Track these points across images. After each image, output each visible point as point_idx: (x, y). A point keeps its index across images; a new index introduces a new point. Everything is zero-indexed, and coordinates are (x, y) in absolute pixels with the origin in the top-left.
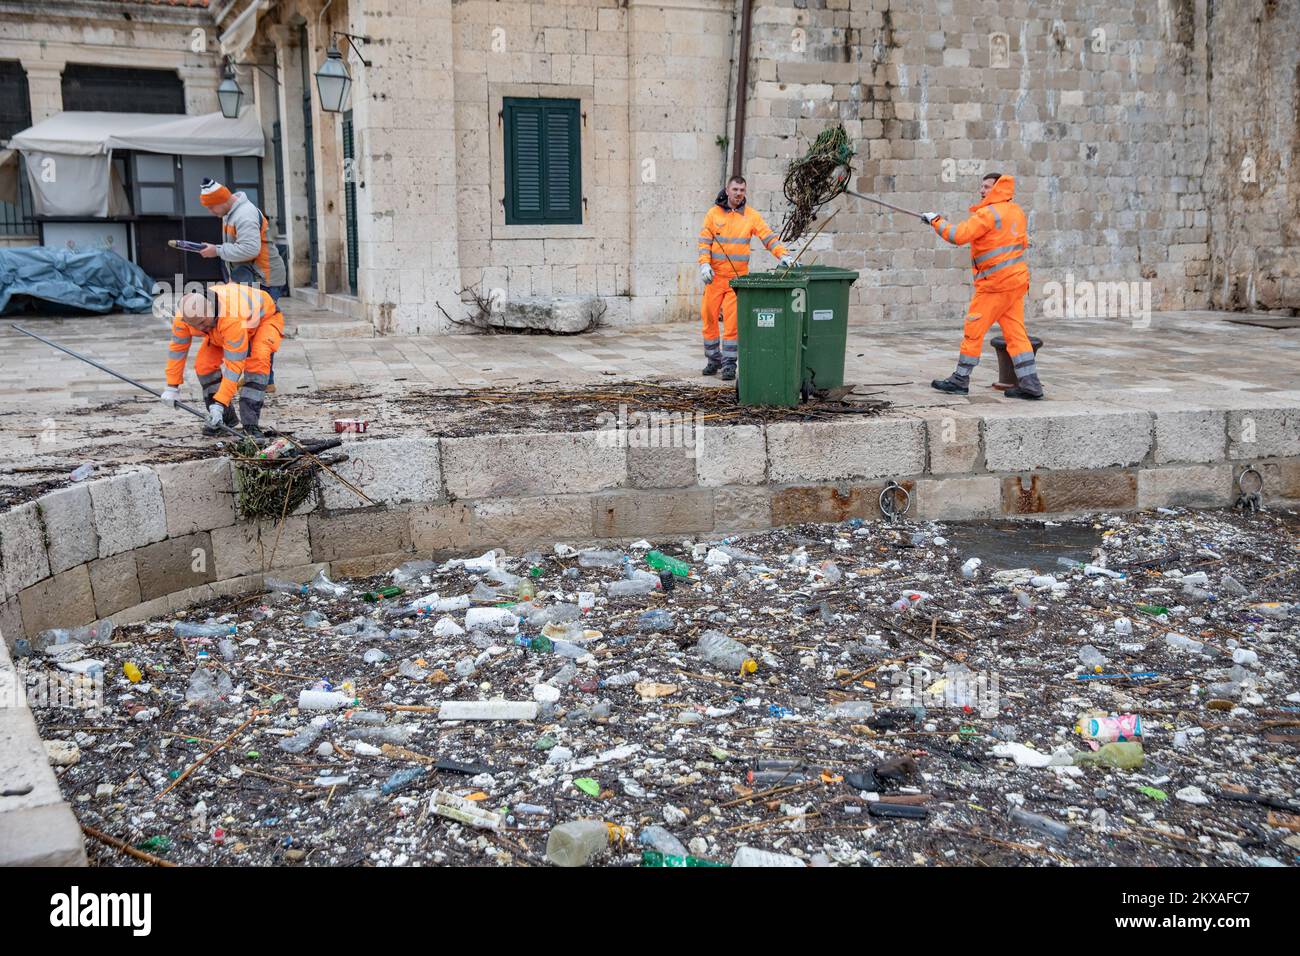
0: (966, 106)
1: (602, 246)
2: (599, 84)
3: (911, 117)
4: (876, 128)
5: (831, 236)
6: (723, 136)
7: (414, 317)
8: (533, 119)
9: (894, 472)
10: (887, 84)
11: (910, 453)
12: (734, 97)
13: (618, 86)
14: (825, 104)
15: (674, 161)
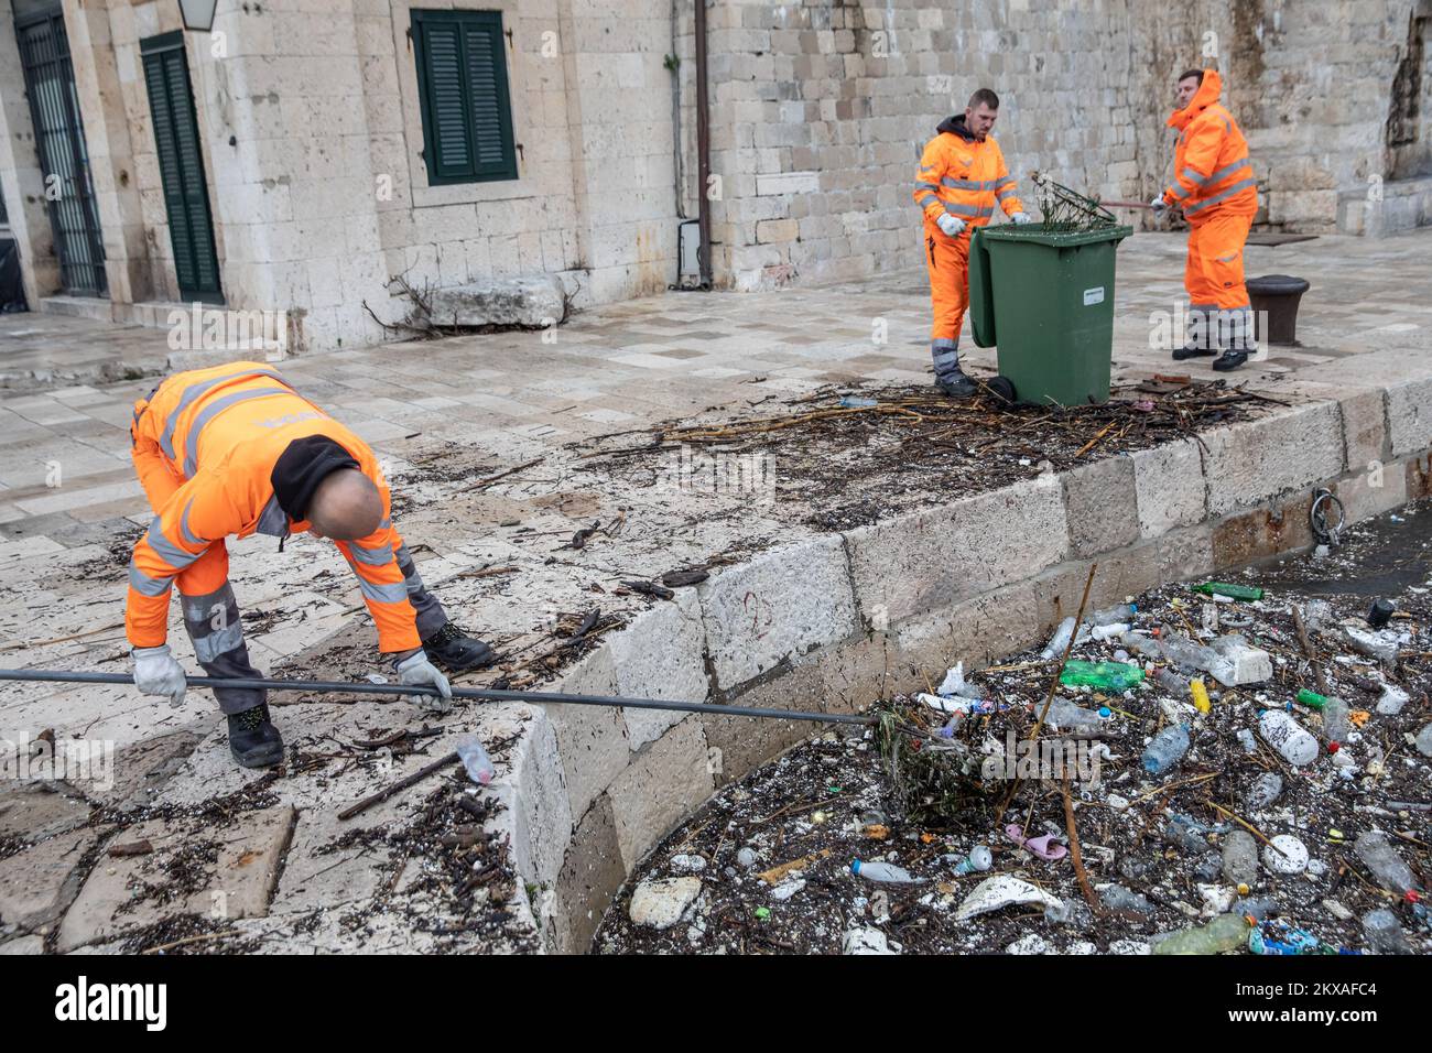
0: (929, 12)
1: (544, 207)
3: (880, 26)
4: (849, 39)
5: (816, 174)
6: (671, 56)
7: (333, 325)
8: (449, 39)
9: (1318, 476)
12: (682, 4)
14: (796, 11)
15: (622, 90)
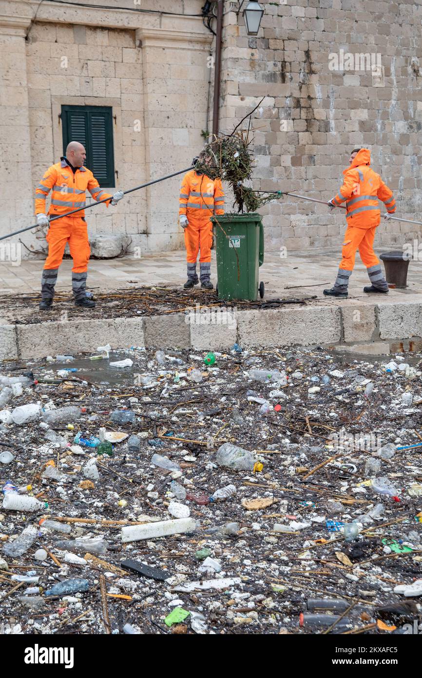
0: (359, 111)
1: (129, 202)
2: (124, 97)
3: (324, 118)
4: (303, 125)
6: (205, 131)
8: (81, 120)
9: (321, 341)
10: (309, 98)
11: (331, 329)
12: (211, 105)
13: (137, 98)
14: (270, 110)
15: (175, 147)
